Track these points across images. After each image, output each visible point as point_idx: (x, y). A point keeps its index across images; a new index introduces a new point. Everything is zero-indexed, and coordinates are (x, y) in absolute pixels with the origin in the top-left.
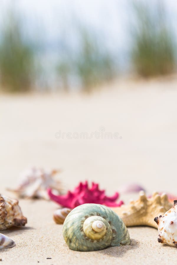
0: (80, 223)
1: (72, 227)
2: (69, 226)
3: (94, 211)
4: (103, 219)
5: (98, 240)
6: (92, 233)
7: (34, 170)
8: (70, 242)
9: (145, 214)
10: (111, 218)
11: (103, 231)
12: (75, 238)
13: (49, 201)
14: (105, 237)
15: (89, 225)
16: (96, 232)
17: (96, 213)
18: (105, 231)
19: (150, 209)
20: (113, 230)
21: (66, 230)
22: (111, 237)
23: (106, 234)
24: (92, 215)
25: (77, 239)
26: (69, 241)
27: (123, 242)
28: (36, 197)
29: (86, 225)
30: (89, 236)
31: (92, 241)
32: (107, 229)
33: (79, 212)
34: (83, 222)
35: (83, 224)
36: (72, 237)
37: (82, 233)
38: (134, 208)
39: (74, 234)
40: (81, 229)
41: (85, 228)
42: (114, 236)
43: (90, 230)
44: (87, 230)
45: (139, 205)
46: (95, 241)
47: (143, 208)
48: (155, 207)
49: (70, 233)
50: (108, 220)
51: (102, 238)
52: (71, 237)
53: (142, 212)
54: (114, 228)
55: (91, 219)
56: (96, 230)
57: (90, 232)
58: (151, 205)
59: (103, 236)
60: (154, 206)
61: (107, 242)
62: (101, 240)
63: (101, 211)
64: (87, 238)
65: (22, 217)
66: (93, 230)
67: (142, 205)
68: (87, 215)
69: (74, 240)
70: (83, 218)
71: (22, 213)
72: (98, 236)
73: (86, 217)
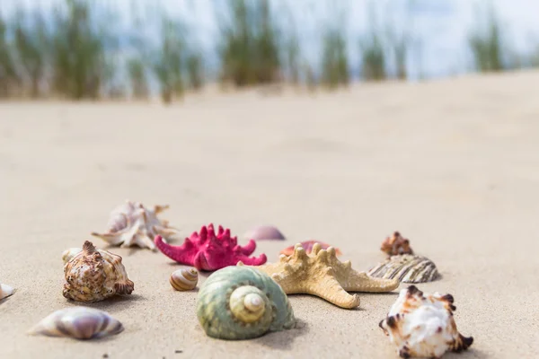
0: (225, 297)
1: (213, 303)
2: (207, 301)
3: (245, 278)
4: (258, 291)
5: (253, 323)
6: (245, 312)
7: (132, 207)
8: (210, 325)
9: (306, 277)
10: (270, 289)
11: (261, 309)
12: (217, 319)
13: (154, 251)
14: (262, 319)
15: (240, 300)
16: (250, 312)
17: (247, 281)
18: (263, 310)
19: (312, 270)
20: (273, 307)
21: (203, 308)
22: (270, 318)
23: (264, 315)
24: (242, 284)
25: (220, 321)
26: (208, 324)
27: (286, 324)
28: (135, 246)
29: (234, 301)
30: (239, 316)
31: (244, 324)
32: (266, 306)
33: (223, 280)
34: (229, 295)
35: (229, 298)
36: (214, 318)
37: (229, 313)
38: (288, 268)
39: (216, 314)
40: (227, 306)
41: (232, 305)
42: (275, 315)
43: (241, 308)
44: (236, 307)
45: (295, 263)
46: (248, 325)
47: (301, 268)
48: (320, 267)
49: (209, 311)
50: (266, 291)
51: (259, 321)
52: (211, 318)
53: (300, 274)
54: (274, 304)
55: (241, 291)
56: (251, 308)
57: (241, 312)
58: (314, 264)
59: (260, 318)
60: (317, 265)
61: (265, 326)
62: (257, 323)
63: (254, 278)
64: (235, 320)
65: (127, 280)
66: (246, 309)
67: (300, 264)
68: (235, 284)
69: (215, 322)
70: (230, 290)
71: (126, 275)
72: (253, 317)
73: (234, 288)
